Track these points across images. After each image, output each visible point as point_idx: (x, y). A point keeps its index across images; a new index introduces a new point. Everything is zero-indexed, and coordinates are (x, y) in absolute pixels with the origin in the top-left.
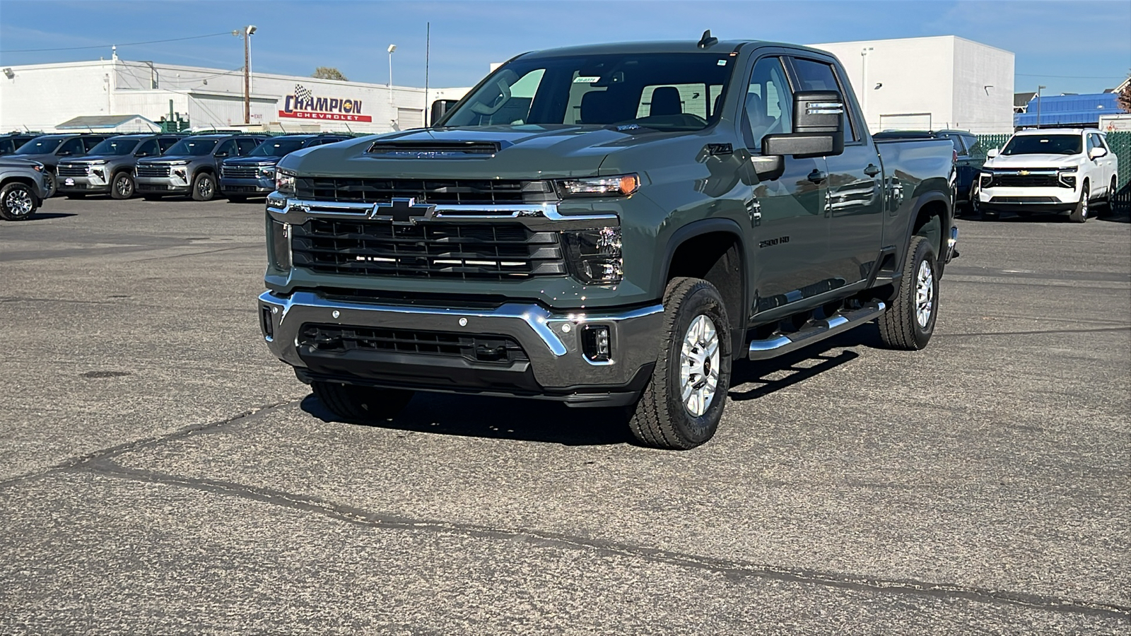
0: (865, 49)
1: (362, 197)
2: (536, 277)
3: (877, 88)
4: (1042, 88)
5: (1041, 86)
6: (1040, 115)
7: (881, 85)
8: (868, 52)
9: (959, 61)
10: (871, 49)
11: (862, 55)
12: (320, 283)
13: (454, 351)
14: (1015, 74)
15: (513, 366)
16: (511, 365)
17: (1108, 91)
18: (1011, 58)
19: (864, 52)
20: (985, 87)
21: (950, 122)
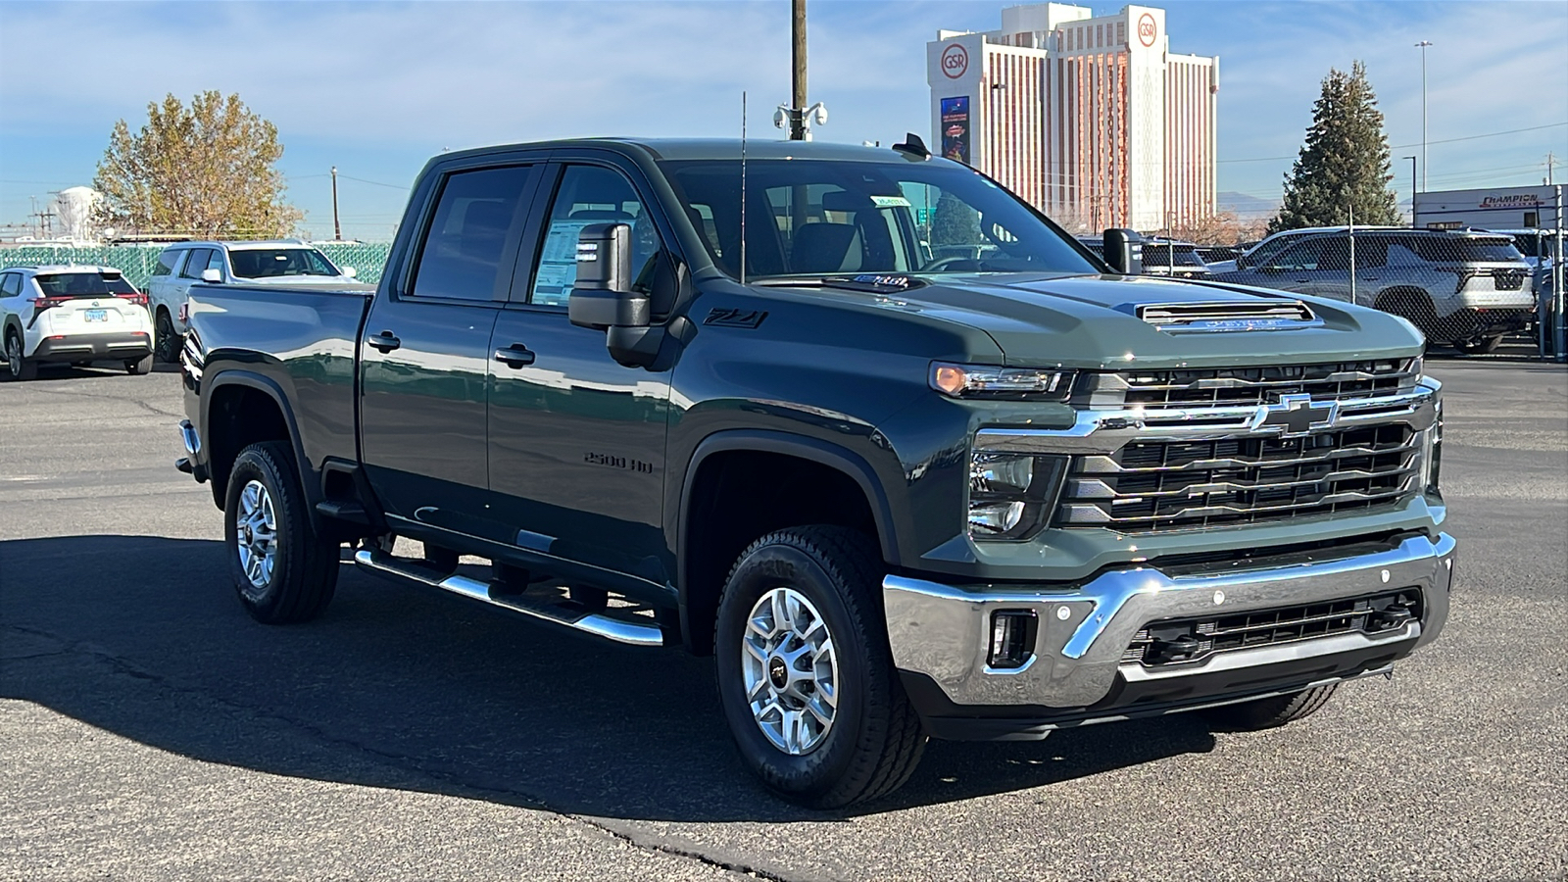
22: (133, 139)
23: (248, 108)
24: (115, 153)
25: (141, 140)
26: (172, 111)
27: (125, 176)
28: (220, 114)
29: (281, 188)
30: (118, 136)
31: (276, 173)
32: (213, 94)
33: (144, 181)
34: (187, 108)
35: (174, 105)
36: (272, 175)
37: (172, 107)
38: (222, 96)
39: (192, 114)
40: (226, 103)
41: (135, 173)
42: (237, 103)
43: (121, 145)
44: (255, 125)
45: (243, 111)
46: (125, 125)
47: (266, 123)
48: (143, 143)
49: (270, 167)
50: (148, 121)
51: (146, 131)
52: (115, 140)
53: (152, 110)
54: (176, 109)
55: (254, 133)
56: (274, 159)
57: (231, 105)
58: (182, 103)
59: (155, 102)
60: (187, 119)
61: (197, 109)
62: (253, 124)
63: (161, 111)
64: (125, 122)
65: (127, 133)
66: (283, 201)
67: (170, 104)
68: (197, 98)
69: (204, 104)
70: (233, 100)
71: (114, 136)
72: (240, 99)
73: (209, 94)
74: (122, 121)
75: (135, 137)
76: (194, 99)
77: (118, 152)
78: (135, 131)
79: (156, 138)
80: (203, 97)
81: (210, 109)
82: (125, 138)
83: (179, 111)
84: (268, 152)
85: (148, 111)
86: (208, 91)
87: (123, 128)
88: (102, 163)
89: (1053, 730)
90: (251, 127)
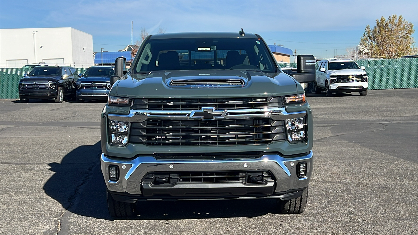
0: (34, 32)
1: (180, 108)
2: (273, 142)
3: (40, 48)
4: (103, 49)
5: (102, 48)
6: (103, 59)
7: (42, 47)
8: (35, 33)
9: (74, 38)
10: (37, 32)
11: (33, 34)
12: (157, 151)
13: (236, 180)
14: (93, 43)
15: (267, 184)
16: (266, 184)
17: (120, 51)
18: (91, 37)
19: (34, 33)
20: (83, 48)
21: (72, 62)
22: (371, 30)
23: (404, 19)
24: (366, 34)
25: (373, 30)
26: (383, 21)
27: (368, 41)
28: (396, 21)
29: (414, 42)
30: (367, 29)
31: (412, 38)
32: (394, 16)
33: (374, 42)
34: (387, 20)
35: (384, 19)
36: (411, 39)
37: (382, 20)
38: (397, 16)
39: (388, 22)
40: (398, 18)
41: (371, 40)
42: (401, 18)
43: (367, 32)
44: (407, 24)
45: (403, 20)
46: (369, 26)
47: (410, 23)
48: (374, 31)
49: (411, 36)
50: (376, 25)
51: (375, 28)
52: (366, 31)
53: (377, 21)
54: (384, 21)
55: (406, 27)
56: (411, 34)
57: (400, 18)
58: (386, 19)
59: (378, 19)
60: (386, 23)
61: (389, 20)
62: (406, 24)
63: (379, 22)
64: (369, 25)
65: (369, 28)
66: (414, 46)
67: (382, 19)
68: (390, 17)
69: (392, 19)
70: (400, 17)
71: (366, 29)
72: (402, 17)
73: (393, 16)
74: (368, 25)
75: (372, 29)
76: (389, 18)
77: (367, 34)
78: (372, 28)
79: (378, 29)
80: (391, 17)
81: (393, 20)
82: (369, 30)
83: (385, 21)
84: (410, 32)
85: (376, 22)
86: (393, 15)
87: (368, 27)
88: (362, 37)
89: (137, 201)
90: (406, 25)
